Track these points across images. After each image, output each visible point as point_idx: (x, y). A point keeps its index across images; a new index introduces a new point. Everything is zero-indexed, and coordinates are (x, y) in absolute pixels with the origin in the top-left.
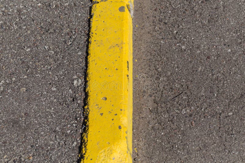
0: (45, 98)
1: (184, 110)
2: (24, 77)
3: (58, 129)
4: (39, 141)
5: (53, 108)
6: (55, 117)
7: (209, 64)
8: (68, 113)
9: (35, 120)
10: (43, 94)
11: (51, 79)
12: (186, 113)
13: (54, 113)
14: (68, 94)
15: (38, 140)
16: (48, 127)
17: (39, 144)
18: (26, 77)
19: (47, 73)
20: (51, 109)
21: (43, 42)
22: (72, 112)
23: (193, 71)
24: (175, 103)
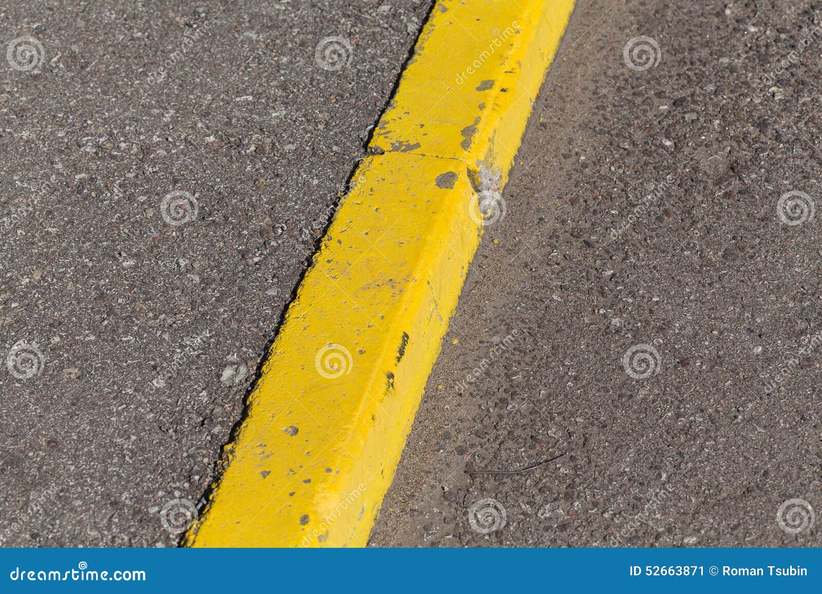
0: (124, 406)
1: (547, 507)
2: (87, 339)
3: (126, 499)
4: (61, 523)
5: (133, 438)
6: (131, 462)
7: (679, 382)
8: (172, 456)
9: (71, 464)
10: (124, 392)
11: (162, 355)
12: (550, 518)
13: (131, 451)
14: (194, 404)
15: (58, 522)
16: (99, 488)
17: (55, 531)
18: (92, 338)
19: (158, 335)
20: (129, 438)
21: (179, 246)
22: (185, 455)
23: (621, 396)
24: (528, 482)
